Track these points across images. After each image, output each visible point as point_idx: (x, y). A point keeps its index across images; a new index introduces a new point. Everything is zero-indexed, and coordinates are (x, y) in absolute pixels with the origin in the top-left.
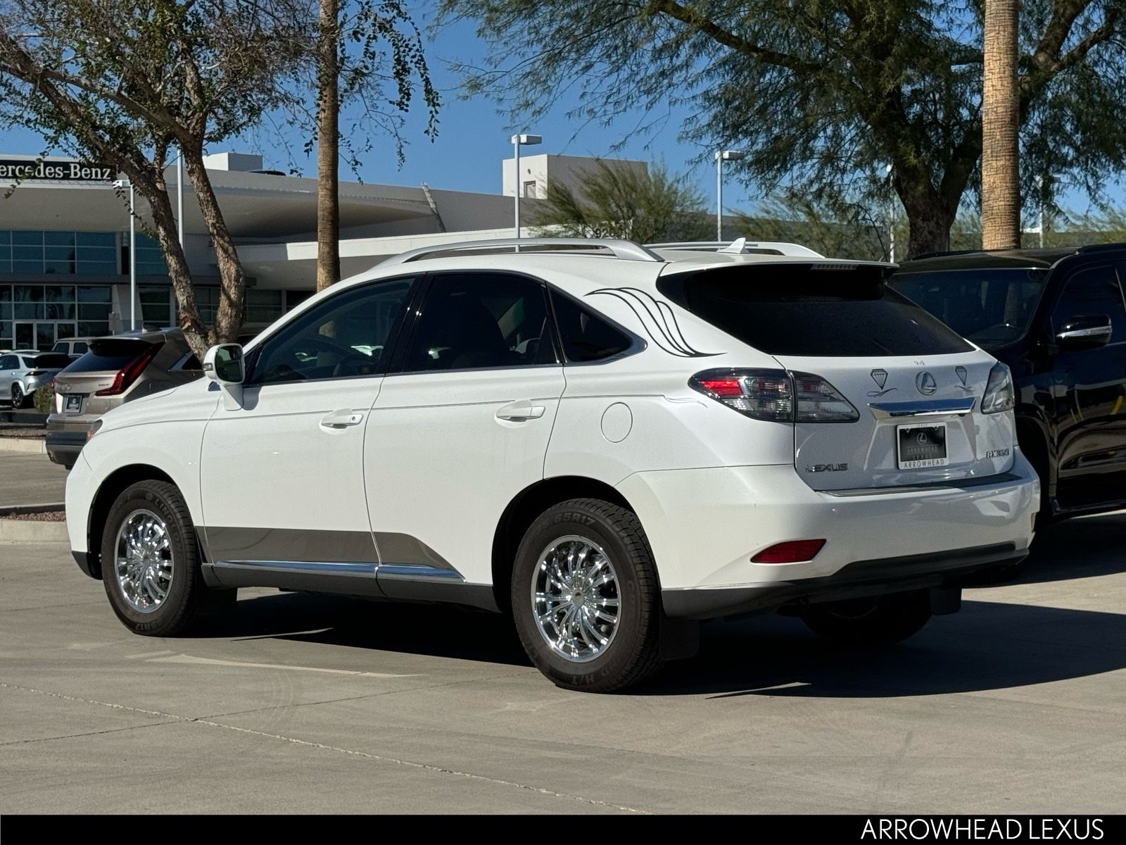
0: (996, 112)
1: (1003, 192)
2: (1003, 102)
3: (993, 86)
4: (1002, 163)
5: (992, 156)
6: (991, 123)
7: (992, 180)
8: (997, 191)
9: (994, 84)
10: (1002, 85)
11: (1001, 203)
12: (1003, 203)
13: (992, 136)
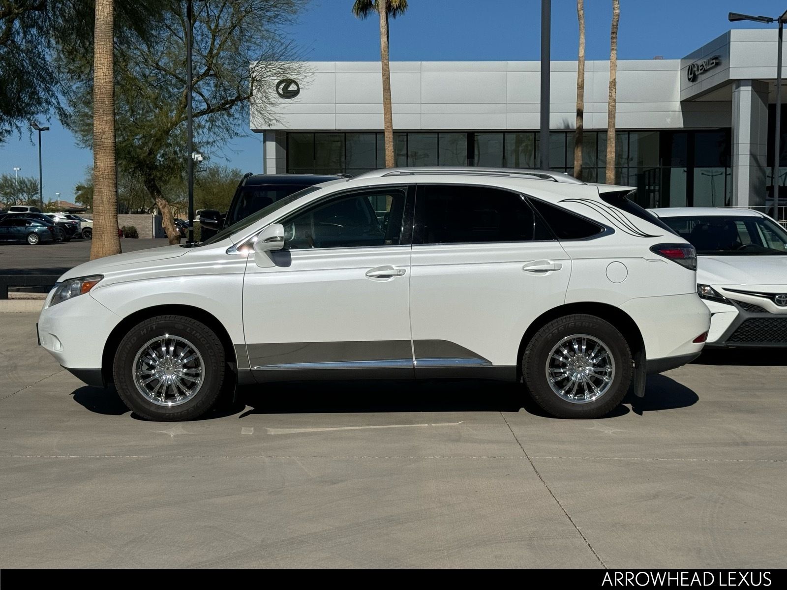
0: (105, 88)
1: (110, 135)
2: (109, 83)
3: (103, 73)
4: (109, 118)
5: (103, 113)
6: (102, 94)
7: (103, 127)
8: (107, 134)
9: (104, 72)
10: (109, 73)
11: (109, 141)
12: (110, 141)
13: (103, 101)
